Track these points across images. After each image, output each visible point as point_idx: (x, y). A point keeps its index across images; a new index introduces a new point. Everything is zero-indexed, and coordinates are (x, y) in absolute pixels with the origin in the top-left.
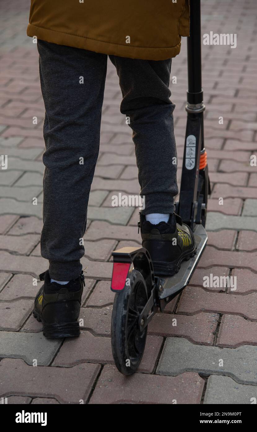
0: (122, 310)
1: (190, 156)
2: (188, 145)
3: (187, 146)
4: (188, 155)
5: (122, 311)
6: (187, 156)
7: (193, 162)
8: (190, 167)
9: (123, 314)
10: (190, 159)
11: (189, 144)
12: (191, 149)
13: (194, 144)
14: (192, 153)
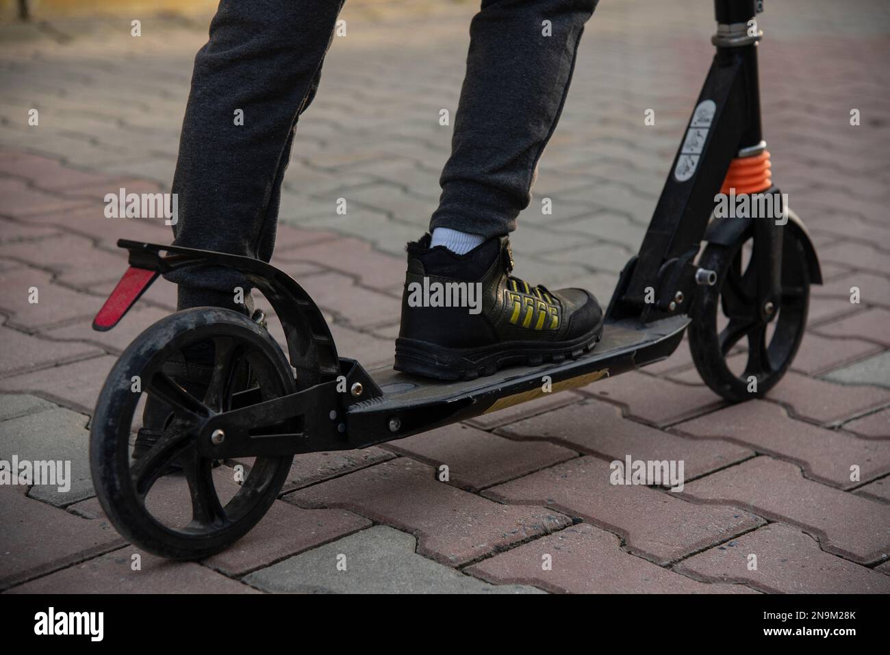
0: (121, 376)
1: (692, 150)
2: (695, 123)
3: (692, 125)
4: (688, 146)
5: (119, 381)
6: (685, 150)
7: (693, 164)
8: (684, 174)
9: (119, 388)
10: (690, 158)
11: (699, 121)
12: (698, 132)
13: (708, 120)
14: (697, 143)
